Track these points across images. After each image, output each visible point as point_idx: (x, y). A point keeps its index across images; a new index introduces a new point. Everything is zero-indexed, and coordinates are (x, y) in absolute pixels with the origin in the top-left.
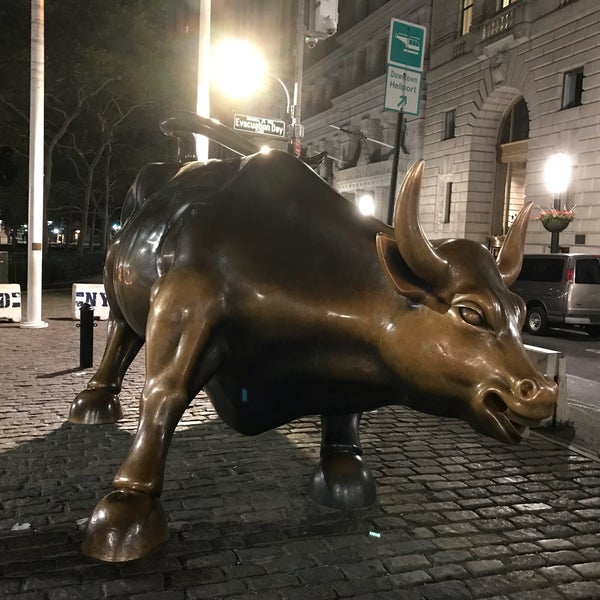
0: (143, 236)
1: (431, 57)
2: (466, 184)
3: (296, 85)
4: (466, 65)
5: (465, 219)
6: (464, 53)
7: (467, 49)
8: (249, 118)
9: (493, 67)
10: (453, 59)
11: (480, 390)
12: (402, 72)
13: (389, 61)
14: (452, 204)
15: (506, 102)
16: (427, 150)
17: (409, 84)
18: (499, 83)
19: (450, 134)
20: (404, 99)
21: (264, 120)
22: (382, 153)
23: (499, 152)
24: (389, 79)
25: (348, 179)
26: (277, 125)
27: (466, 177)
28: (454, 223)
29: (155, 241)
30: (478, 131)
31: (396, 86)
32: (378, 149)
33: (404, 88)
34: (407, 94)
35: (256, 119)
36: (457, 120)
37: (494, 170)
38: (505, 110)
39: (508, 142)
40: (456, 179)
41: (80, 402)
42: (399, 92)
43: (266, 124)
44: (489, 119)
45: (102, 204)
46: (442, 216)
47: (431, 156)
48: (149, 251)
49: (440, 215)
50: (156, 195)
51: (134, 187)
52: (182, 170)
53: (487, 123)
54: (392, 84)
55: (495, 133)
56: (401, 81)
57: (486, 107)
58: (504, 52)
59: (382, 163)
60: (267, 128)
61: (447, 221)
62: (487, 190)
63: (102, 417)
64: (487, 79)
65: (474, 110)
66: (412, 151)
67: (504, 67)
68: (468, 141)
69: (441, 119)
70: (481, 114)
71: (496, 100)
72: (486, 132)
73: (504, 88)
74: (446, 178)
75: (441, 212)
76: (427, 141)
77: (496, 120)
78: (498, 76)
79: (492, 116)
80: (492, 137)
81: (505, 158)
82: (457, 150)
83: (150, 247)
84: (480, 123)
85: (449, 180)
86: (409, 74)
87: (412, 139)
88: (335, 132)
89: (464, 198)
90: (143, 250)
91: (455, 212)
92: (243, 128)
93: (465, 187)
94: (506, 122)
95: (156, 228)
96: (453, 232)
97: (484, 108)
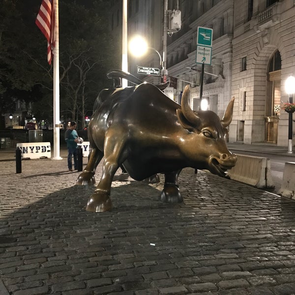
0: (102, 115)
1: (234, 32)
2: (253, 92)
3: (164, 53)
4: (251, 35)
5: (253, 109)
6: (249, 30)
7: (251, 28)
8: (144, 68)
9: (263, 36)
10: (245, 33)
11: (211, 158)
12: (203, 48)
13: (198, 44)
14: (246, 102)
15: (270, 52)
16: (234, 76)
17: (206, 52)
18: (266, 43)
19: (244, 68)
20: (204, 58)
21: (150, 69)
22: (212, 79)
23: (268, 76)
24: (198, 51)
25: (196, 92)
26: (156, 70)
27: (252, 89)
28: (247, 110)
29: (106, 116)
30: (257, 66)
31: (200, 53)
32: (210, 77)
33: (204, 54)
34: (205, 56)
35: (147, 68)
36: (247, 61)
37: (266, 85)
38: (270, 56)
39: (272, 71)
40: (248, 90)
41: (80, 178)
42: (203, 56)
43: (151, 70)
44: (263, 61)
45: (81, 109)
46: (242, 108)
47: (236, 79)
48: (104, 121)
49: (241, 107)
50: (105, 101)
51: (98, 98)
52: (115, 91)
53: (262, 63)
54: (199, 53)
55: (266, 67)
56: (203, 51)
57: (261, 55)
58: (268, 28)
59: (212, 84)
60: (152, 72)
61: (244, 110)
62: (263, 94)
63: (88, 183)
64: (261, 42)
65: (255, 57)
66: (226, 77)
67: (268, 36)
68: (253, 71)
69: (239, 61)
70: (259, 58)
71: (266, 51)
72: (261, 67)
73: (269, 46)
74: (243, 90)
75: (242, 106)
76: (233, 72)
77: (266, 61)
78: (266, 40)
79: (264, 59)
80: (265, 69)
81: (271, 79)
82: (248, 76)
83: (104, 119)
84: (258, 62)
85: (244, 90)
86: (206, 48)
87: (226, 72)
88: (189, 70)
89: (252, 99)
90: (102, 120)
91: (248, 106)
92: (141, 72)
93: (252, 93)
94: (271, 61)
95: (106, 113)
96: (247, 115)
97: (260, 55)
